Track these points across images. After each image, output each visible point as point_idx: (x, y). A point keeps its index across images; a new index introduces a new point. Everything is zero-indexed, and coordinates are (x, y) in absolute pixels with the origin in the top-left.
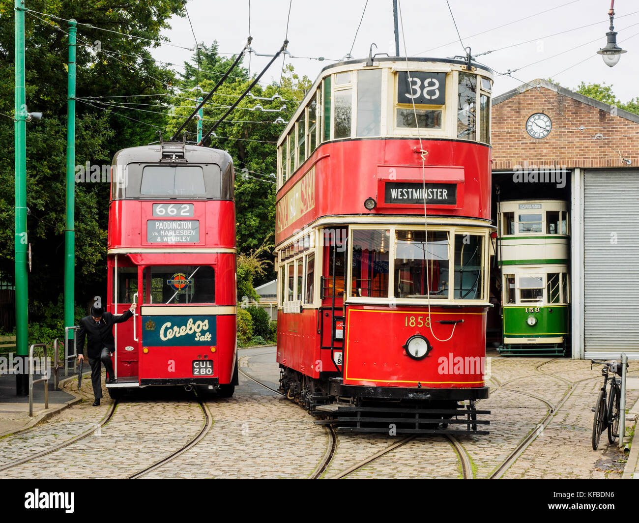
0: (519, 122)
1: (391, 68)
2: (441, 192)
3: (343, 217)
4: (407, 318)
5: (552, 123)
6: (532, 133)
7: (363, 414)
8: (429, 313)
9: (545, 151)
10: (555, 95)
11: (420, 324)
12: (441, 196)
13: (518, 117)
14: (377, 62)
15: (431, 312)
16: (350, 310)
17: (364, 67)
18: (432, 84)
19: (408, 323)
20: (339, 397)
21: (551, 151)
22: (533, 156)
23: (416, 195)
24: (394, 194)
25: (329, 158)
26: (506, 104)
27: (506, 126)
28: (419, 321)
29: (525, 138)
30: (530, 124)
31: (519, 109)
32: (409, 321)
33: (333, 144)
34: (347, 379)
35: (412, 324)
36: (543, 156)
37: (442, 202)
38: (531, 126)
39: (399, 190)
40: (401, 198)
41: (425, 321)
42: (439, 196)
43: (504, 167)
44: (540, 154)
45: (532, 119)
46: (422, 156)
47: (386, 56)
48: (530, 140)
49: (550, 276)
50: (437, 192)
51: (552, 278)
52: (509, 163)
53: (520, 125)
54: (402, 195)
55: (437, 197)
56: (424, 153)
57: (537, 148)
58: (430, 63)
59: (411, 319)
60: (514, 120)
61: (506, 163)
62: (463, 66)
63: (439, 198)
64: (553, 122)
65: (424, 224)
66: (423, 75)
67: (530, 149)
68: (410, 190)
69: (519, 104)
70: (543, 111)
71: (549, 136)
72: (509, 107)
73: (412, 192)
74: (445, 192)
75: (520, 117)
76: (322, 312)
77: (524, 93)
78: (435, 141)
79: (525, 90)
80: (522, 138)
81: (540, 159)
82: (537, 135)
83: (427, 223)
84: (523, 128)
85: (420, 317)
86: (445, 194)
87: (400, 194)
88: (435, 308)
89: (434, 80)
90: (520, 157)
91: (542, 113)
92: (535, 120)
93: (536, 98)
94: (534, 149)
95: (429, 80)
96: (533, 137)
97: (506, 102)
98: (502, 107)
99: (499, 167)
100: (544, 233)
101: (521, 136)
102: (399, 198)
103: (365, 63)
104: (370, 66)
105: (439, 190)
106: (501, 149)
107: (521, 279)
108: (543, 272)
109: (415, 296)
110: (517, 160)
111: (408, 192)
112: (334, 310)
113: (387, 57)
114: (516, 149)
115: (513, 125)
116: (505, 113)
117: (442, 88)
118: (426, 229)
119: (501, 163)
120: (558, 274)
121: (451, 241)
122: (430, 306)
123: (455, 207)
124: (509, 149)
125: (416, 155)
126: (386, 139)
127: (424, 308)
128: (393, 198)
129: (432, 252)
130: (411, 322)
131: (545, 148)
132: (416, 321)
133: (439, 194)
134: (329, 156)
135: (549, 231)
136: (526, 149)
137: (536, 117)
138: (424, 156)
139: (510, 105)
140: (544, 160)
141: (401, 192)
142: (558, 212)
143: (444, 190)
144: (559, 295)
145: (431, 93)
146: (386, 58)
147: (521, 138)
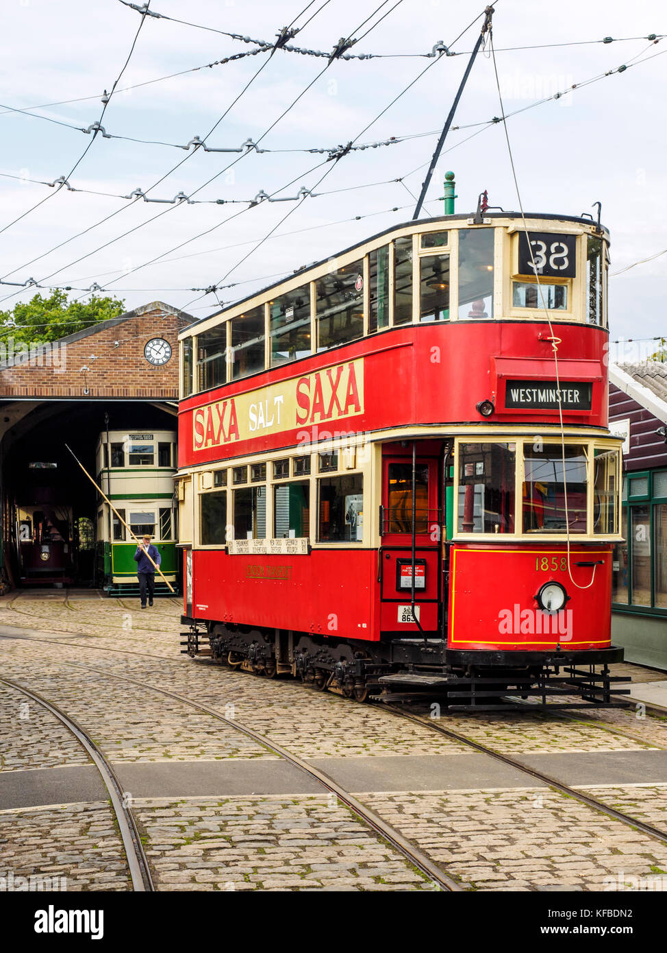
0: (137, 347)
1: (507, 227)
2: (572, 393)
3: (440, 426)
4: (537, 560)
5: (171, 349)
6: (151, 359)
7: (479, 688)
8: (568, 552)
9: (164, 379)
10: (175, 320)
11: (554, 567)
12: (572, 398)
13: (136, 342)
14: (489, 219)
15: (570, 551)
16: (455, 550)
17: (469, 225)
18: (559, 250)
19: (540, 567)
20: (414, 664)
21: (172, 379)
22: (153, 384)
23: (542, 397)
24: (515, 395)
25: (412, 347)
26: (123, 327)
27: (122, 350)
28: (553, 563)
29: (143, 364)
30: (148, 349)
31: (137, 333)
32: (540, 563)
33: (418, 328)
34: (453, 641)
35: (545, 567)
36: (163, 384)
37: (574, 406)
38: (150, 351)
39: (521, 390)
40: (524, 401)
41: (559, 564)
42: (569, 398)
43: (121, 395)
44: (159, 381)
45: (151, 345)
46: (553, 345)
47: (499, 211)
48: (149, 366)
49: (162, 511)
50: (567, 393)
51: (165, 513)
52: (127, 390)
53: (138, 350)
54: (525, 397)
55: (567, 400)
56: (556, 341)
57: (157, 376)
58: (557, 222)
59: (542, 561)
60: (131, 344)
61: (124, 390)
62: (592, 227)
63: (570, 401)
64: (174, 349)
65: (559, 436)
66: (549, 238)
67: (148, 376)
68: (534, 391)
69: (137, 327)
70: (163, 336)
71: (169, 363)
72: (126, 330)
73: (537, 393)
74: (576, 393)
75: (138, 342)
76: (381, 554)
77: (142, 315)
78: (564, 326)
79: (143, 313)
80: (140, 364)
81: (160, 387)
82: (156, 362)
83: (562, 434)
84: (141, 353)
85: (553, 559)
86: (576, 396)
87: (522, 395)
88: (576, 546)
89: (562, 245)
90: (138, 384)
91: (162, 339)
92: (154, 345)
93: (154, 322)
94: (153, 376)
95: (556, 244)
96: (152, 363)
97: (123, 325)
98: (119, 330)
99: (115, 395)
100: (156, 465)
101: (139, 361)
102: (522, 400)
103: (472, 219)
104: (478, 224)
105: (569, 391)
106: (118, 375)
107: (132, 515)
108: (154, 507)
109: (539, 530)
110: (135, 387)
111: (531, 394)
112: (415, 550)
113: (501, 212)
114: (134, 375)
115: (131, 350)
116: (122, 336)
117: (572, 256)
118: (563, 442)
119: (118, 390)
120: (169, 509)
121: (590, 457)
122: (570, 542)
123: (591, 413)
124: (126, 375)
125: (543, 344)
126: (501, 322)
127: (562, 546)
128: (514, 401)
129: (564, 472)
130: (544, 566)
131: (165, 376)
132: (549, 563)
133: (570, 396)
134: (411, 345)
135: (161, 464)
136: (145, 376)
137: (155, 342)
138: (556, 345)
139: (127, 328)
140: (163, 389)
141: (524, 393)
142: (170, 443)
143: (575, 391)
144: (170, 531)
145: (559, 262)
146: (500, 214)
147: (138, 365)
